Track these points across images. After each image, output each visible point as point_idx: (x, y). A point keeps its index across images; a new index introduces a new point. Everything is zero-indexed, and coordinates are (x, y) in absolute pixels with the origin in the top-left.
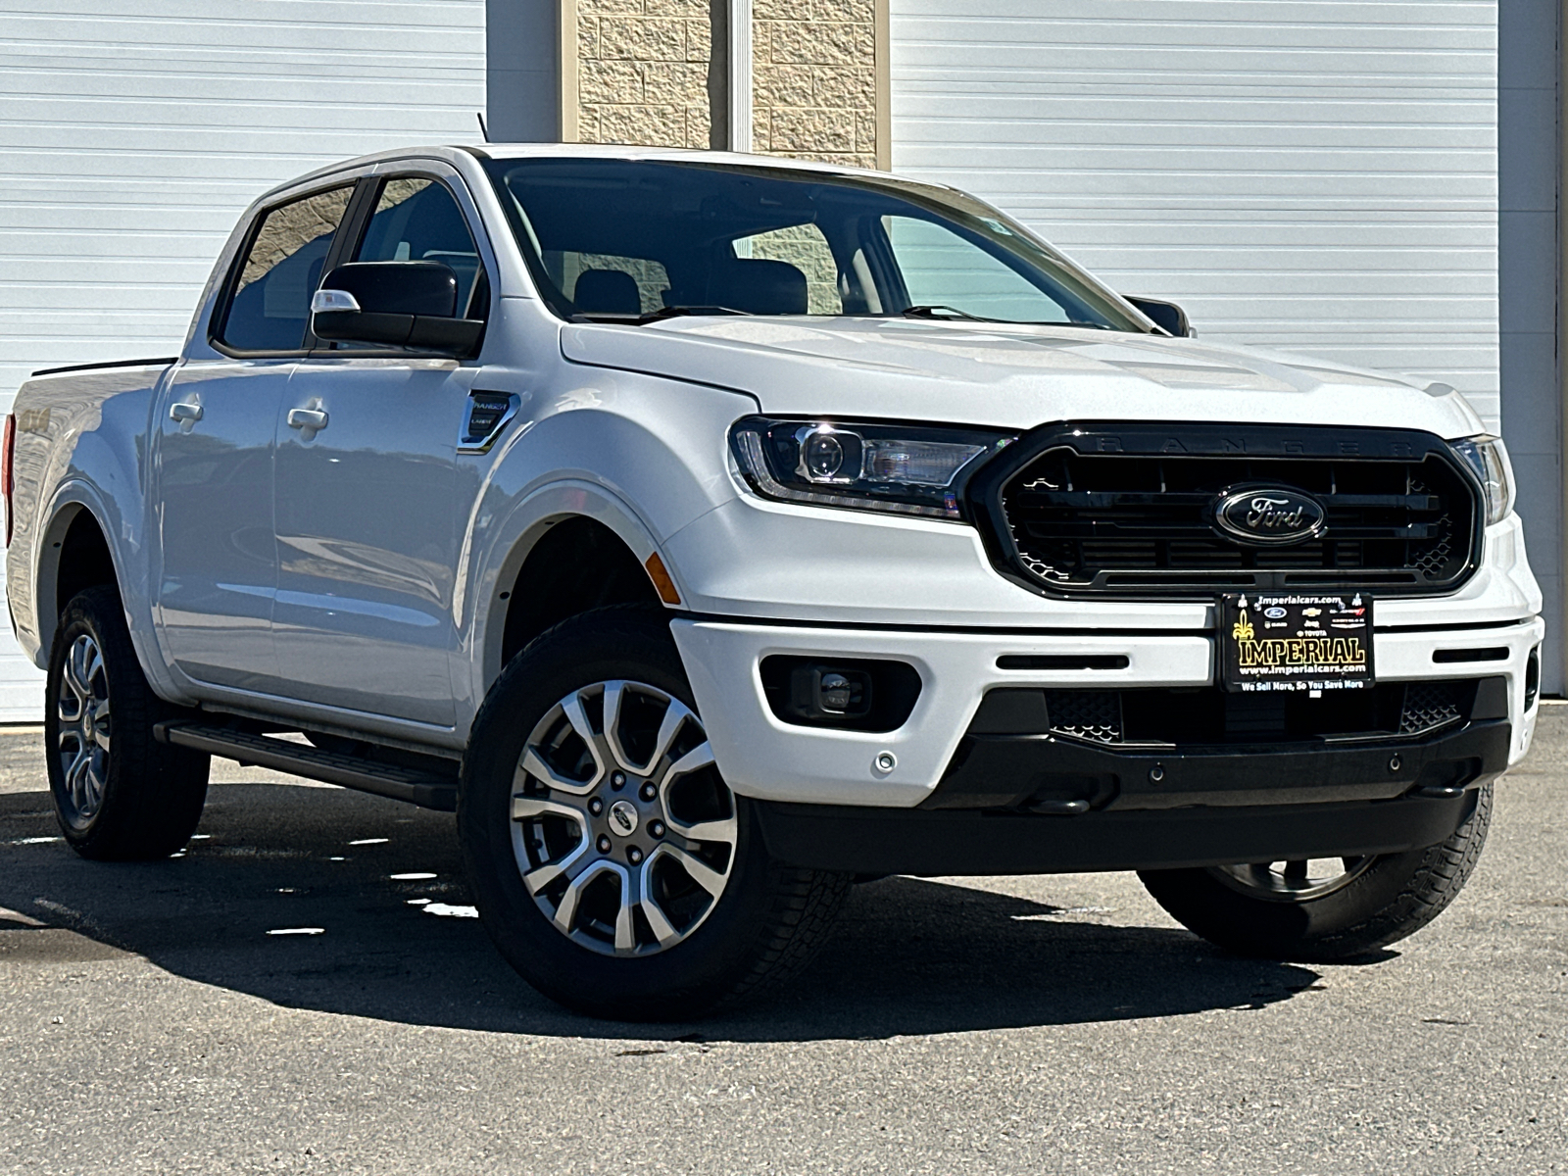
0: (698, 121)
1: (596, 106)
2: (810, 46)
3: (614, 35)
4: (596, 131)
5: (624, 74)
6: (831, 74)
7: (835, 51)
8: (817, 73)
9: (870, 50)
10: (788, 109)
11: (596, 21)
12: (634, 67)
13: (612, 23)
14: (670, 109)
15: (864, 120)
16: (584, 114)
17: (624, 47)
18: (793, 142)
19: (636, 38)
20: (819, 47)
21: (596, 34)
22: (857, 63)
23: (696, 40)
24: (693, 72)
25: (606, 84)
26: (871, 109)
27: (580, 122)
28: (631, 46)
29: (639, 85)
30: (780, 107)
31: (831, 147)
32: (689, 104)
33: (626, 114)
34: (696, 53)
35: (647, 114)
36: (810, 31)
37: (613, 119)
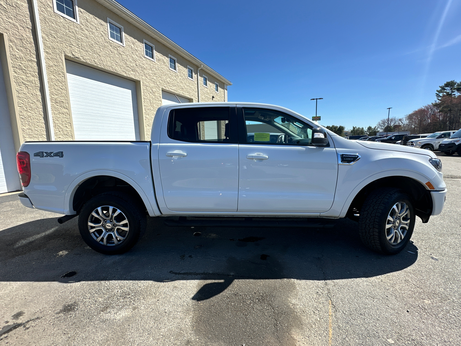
0: (39, 96)
1: (19, 91)
2: (56, 87)
3: (21, 80)
4: (20, 95)
5: (24, 86)
6: (60, 92)
7: (60, 89)
8: (58, 92)
9: (66, 90)
10: (54, 96)
11: (17, 76)
12: (26, 86)
13: (20, 77)
14: (33, 94)
15: (66, 100)
16: (17, 92)
17: (24, 82)
18: (55, 102)
19: (25, 81)
20: (58, 88)
21: (17, 79)
22: (64, 91)
23: (37, 83)
24: (37, 88)
25: (20, 87)
26: (67, 98)
27: (16, 93)
28: (25, 82)
29: (27, 89)
30: (53, 96)
31: (62, 103)
32: (37, 93)
33: (25, 93)
34: (37, 85)
35: (29, 94)
36: (56, 85)
37: (23, 94)
